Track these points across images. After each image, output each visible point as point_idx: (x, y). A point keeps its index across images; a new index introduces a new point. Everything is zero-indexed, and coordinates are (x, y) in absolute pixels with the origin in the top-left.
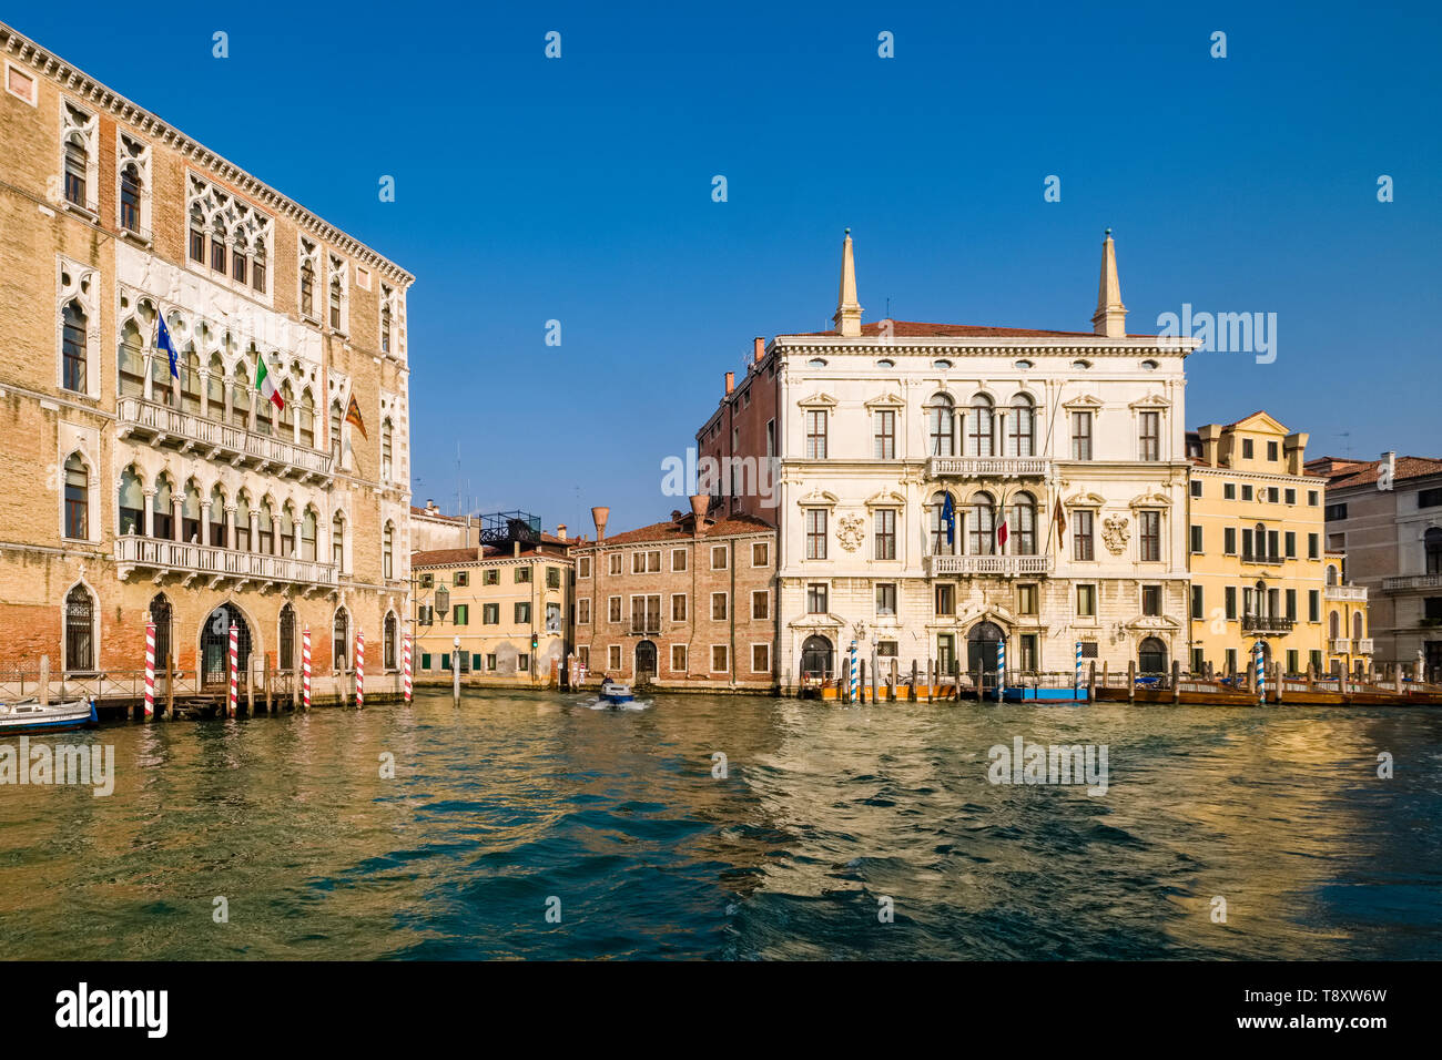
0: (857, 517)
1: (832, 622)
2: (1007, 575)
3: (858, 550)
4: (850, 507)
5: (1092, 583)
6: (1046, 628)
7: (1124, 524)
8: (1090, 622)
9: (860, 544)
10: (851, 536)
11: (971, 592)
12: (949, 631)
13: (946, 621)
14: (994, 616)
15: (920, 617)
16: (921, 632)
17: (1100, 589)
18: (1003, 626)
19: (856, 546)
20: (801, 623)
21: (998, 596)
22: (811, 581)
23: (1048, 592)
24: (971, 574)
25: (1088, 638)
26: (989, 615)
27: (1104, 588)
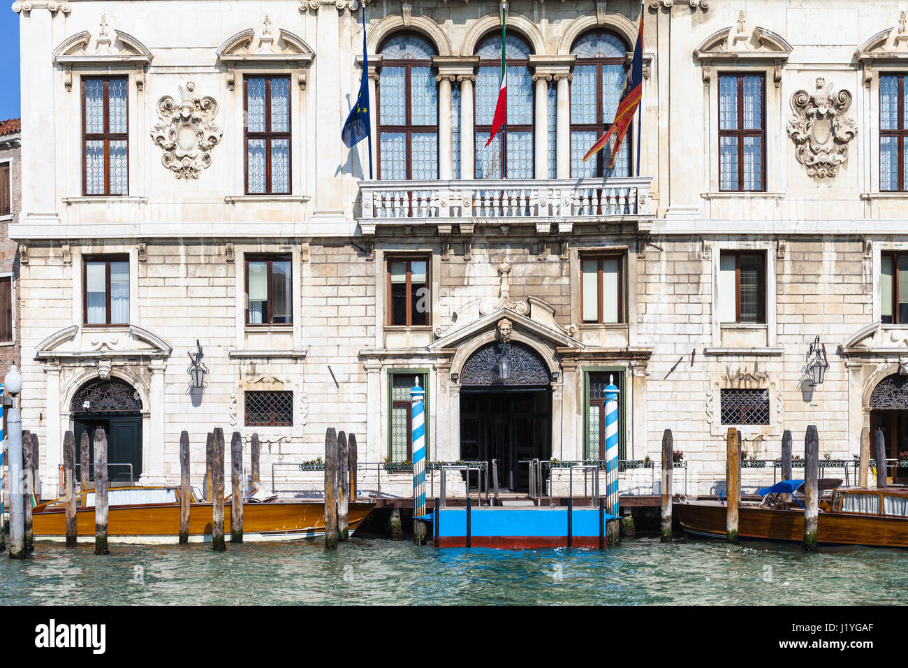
0: (200, 94)
1: (136, 347)
2: (544, 228)
3: (204, 175)
4: (184, 70)
5: (759, 245)
6: (644, 356)
7: (841, 103)
8: (753, 338)
9: (207, 157)
10: (187, 139)
11: (471, 270)
12: (414, 364)
13: (408, 340)
14: (516, 326)
15: (343, 331)
16: (347, 367)
17: (779, 259)
18: (546, 352)
19: (199, 163)
20: (65, 349)
21: (534, 280)
22: (88, 250)
23: (654, 269)
24: (456, 227)
25: (748, 377)
26: (505, 325)
27: (787, 256)
